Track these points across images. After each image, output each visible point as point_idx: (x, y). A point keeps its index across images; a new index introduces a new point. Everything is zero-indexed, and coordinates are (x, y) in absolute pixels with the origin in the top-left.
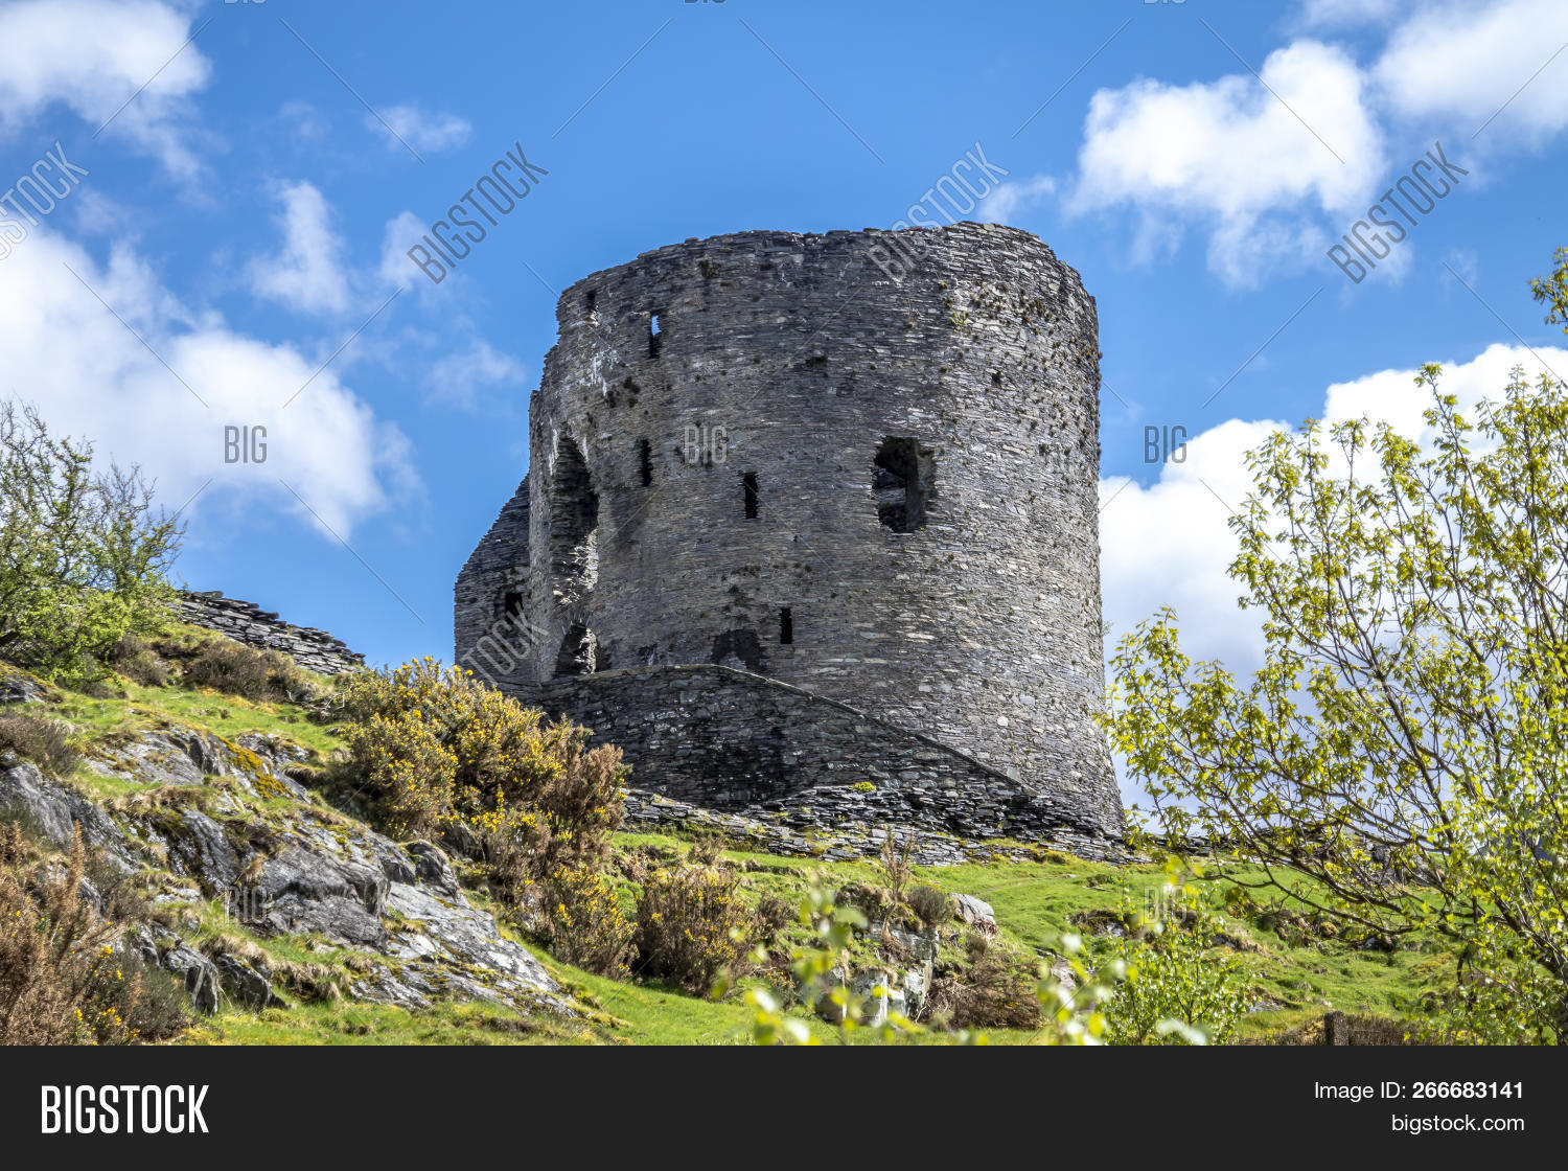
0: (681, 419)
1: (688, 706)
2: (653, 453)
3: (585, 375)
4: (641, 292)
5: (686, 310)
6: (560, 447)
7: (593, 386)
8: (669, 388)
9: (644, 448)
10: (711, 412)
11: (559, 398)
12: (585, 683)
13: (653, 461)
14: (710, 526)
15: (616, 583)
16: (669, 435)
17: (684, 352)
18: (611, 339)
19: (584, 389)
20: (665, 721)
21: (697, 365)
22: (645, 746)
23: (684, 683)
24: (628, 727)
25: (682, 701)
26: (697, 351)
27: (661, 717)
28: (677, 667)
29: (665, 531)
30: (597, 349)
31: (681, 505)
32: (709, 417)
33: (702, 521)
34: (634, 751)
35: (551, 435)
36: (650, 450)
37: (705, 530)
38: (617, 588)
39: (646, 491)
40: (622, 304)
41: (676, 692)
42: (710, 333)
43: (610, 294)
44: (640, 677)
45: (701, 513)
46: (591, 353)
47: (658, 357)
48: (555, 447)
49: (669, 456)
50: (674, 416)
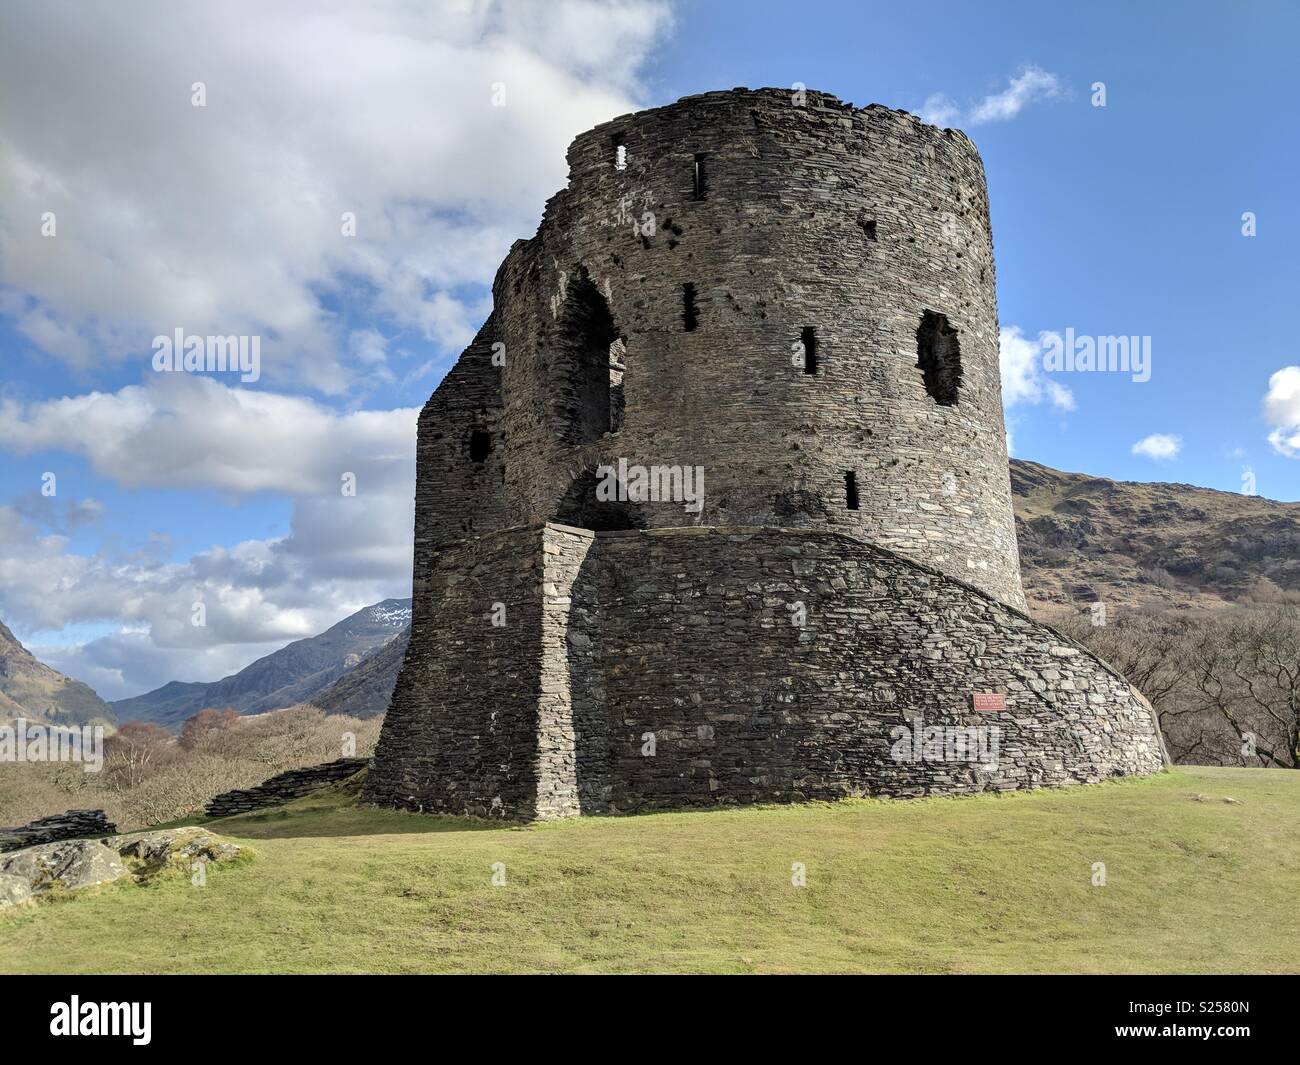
0: (733, 264)
1: (804, 578)
2: (700, 297)
3: (609, 216)
4: (683, 135)
5: (736, 155)
6: (569, 289)
7: (621, 227)
8: (718, 231)
9: (689, 292)
10: (766, 261)
11: (570, 240)
12: (659, 539)
13: (700, 305)
14: (766, 378)
15: (650, 430)
16: (719, 281)
17: (736, 198)
18: (645, 179)
19: (607, 230)
20: (777, 594)
21: (751, 211)
22: (753, 623)
23: (796, 550)
24: (725, 598)
25: (796, 572)
26: (751, 197)
27: (771, 588)
28: (783, 530)
29: (715, 379)
30: (626, 190)
31: (733, 353)
32: (764, 265)
33: (758, 372)
34: (738, 628)
35: (556, 277)
36: (695, 293)
37: (761, 382)
38: (651, 435)
39: (690, 337)
40: (659, 145)
41: (785, 559)
42: (764, 182)
43: (644, 136)
44: (734, 538)
45: (756, 364)
46: (617, 195)
47: (705, 200)
48: (563, 288)
49: (719, 301)
50: (724, 262)
